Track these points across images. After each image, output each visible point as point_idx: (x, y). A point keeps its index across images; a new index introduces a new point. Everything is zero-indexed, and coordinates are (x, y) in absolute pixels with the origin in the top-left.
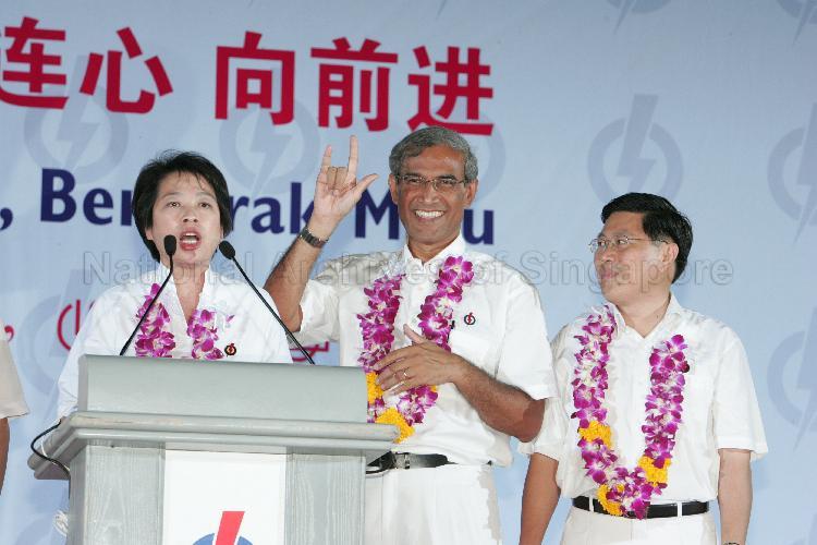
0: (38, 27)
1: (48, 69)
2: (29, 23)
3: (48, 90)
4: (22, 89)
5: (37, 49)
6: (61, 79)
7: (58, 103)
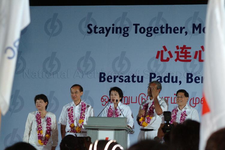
0: (186, 47)
1: (188, 55)
2: (184, 46)
3: (188, 58)
4: (183, 58)
5: (186, 51)
6: (190, 56)
7: (190, 61)
